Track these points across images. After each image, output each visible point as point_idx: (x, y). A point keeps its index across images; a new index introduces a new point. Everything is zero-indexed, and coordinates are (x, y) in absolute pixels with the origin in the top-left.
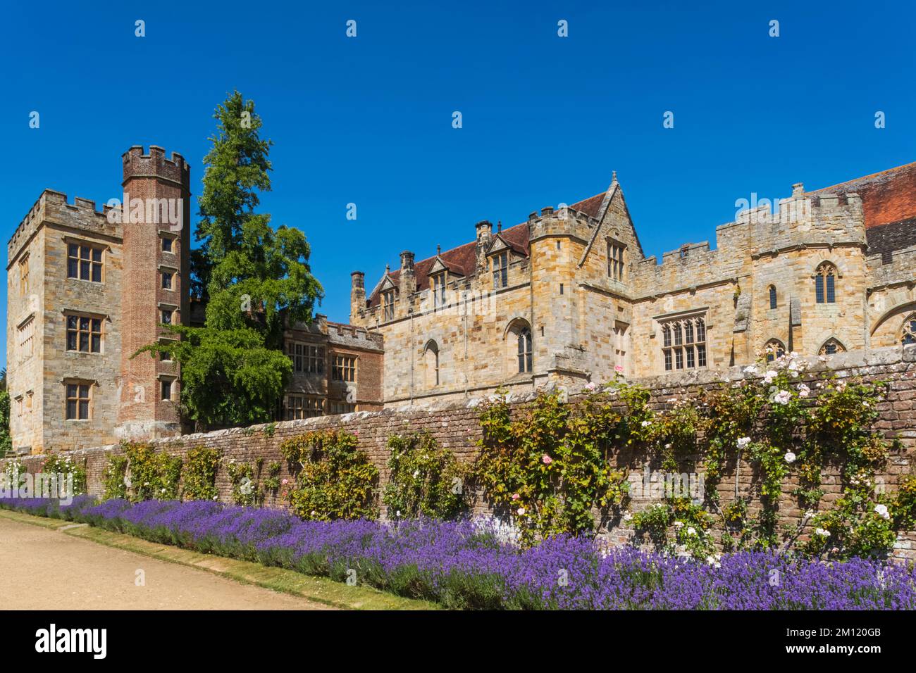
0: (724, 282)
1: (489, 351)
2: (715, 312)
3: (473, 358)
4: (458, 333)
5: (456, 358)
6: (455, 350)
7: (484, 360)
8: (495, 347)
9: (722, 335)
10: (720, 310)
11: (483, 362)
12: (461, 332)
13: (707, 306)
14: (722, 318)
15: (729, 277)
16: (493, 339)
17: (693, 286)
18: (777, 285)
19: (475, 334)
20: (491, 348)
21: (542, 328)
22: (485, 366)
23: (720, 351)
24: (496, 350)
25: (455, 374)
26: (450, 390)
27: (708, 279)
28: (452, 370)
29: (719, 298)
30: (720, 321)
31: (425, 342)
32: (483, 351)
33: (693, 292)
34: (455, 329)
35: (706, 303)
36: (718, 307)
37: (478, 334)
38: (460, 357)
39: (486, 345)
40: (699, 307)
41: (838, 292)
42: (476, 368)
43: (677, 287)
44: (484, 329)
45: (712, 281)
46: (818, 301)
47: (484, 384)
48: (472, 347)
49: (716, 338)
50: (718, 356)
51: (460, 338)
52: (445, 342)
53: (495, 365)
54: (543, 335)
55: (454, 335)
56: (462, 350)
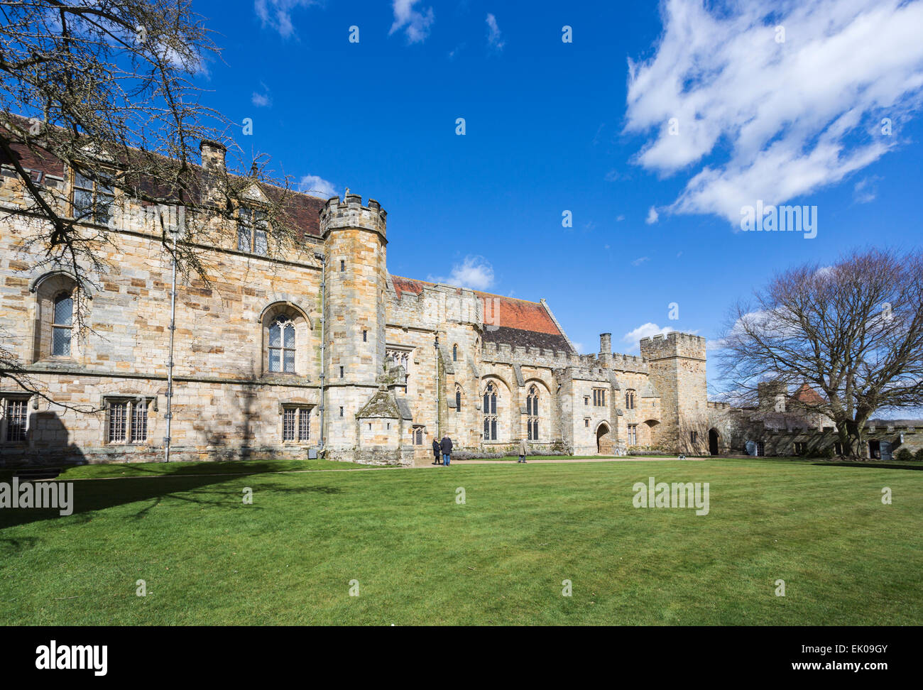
0: (428, 331)
1: (229, 331)
2: (420, 352)
3: (188, 332)
4: (150, 284)
5: (141, 322)
6: (138, 308)
7: (216, 340)
8: (240, 327)
9: (424, 372)
10: (423, 352)
11: (214, 344)
12: (159, 285)
13: (413, 345)
14: (425, 358)
15: (432, 329)
16: (235, 316)
17: (406, 326)
18: (460, 344)
19: (194, 299)
20: (231, 327)
21: (365, 332)
22: (218, 351)
23: (422, 384)
24: (242, 334)
25: (136, 346)
26: (120, 370)
27: (416, 324)
28: (130, 340)
29: (423, 342)
30: (423, 361)
32: (216, 327)
33: (405, 330)
35: (413, 342)
36: (422, 349)
37: (204, 301)
38: (154, 323)
39: (220, 320)
40: (407, 345)
41: (477, 359)
42: (196, 349)
44: (217, 297)
45: (420, 327)
47: (215, 376)
48: (185, 317)
49: (420, 373)
50: (421, 388)
51: (154, 293)
52: (112, 288)
53: (240, 354)
54: (365, 340)
55: (136, 283)
56: (162, 315)
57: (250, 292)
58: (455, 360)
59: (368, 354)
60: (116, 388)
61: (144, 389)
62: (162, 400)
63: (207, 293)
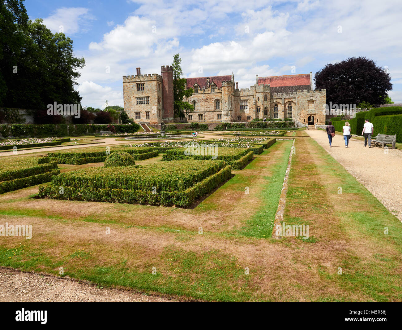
0: (251, 96)
3: (206, 105)
5: (201, 105)
6: (201, 103)
12: (203, 100)
13: (248, 99)
16: (211, 102)
18: (259, 97)
19: (206, 101)
22: (209, 107)
24: (212, 105)
25: (201, 108)
26: (199, 111)
27: (249, 95)
28: (200, 107)
29: (250, 98)
30: (250, 102)
31: (192, 100)
33: (246, 96)
34: (201, 99)
36: (250, 100)
37: (207, 101)
38: (202, 105)
39: (209, 103)
41: (267, 99)
42: (207, 107)
43: (243, 95)
44: (209, 100)
46: (265, 101)
47: (209, 111)
48: (206, 103)
50: (250, 108)
51: (202, 101)
52: (198, 101)
53: (212, 107)
55: (201, 100)
56: (203, 103)
57: (213, 98)
58: (258, 101)
59: (226, 106)
60: (199, 113)
61: (202, 113)
62: (204, 115)
63: (208, 99)
